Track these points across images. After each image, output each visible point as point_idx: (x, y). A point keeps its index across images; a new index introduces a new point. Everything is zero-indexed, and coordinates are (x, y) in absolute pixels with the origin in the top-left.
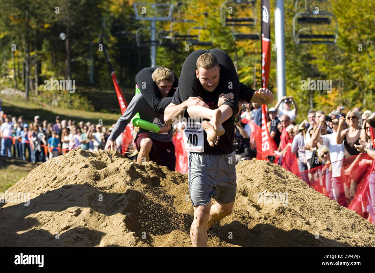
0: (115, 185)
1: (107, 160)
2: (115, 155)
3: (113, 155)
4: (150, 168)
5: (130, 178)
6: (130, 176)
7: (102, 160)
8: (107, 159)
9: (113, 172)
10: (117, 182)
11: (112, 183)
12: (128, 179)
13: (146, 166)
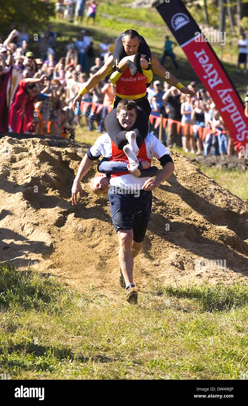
0: (26, 166)
1: (30, 147)
2: (39, 143)
3: (38, 142)
4: (65, 153)
5: (39, 161)
6: (39, 159)
7: (25, 146)
8: (31, 145)
9: (27, 156)
10: (28, 164)
11: (24, 164)
12: (37, 161)
13: (62, 152)
